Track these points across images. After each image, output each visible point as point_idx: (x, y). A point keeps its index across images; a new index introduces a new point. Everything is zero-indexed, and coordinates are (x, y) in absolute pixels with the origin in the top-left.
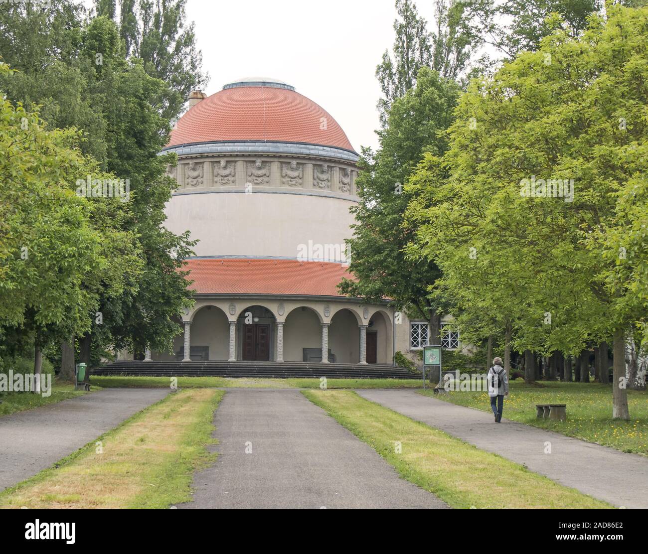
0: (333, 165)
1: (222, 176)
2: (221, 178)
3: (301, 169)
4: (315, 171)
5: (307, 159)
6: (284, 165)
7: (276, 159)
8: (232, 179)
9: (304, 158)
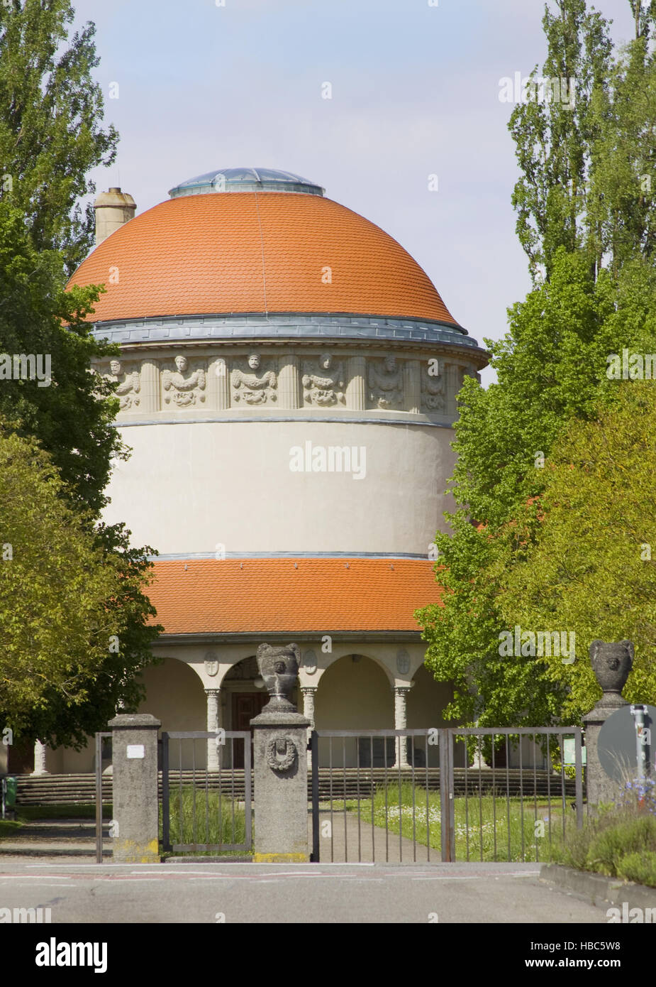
0: (407, 356)
1: (179, 389)
2: (177, 392)
3: (341, 369)
4: (371, 370)
5: (353, 348)
6: (306, 362)
7: (289, 351)
8: (201, 393)
9: (347, 347)
